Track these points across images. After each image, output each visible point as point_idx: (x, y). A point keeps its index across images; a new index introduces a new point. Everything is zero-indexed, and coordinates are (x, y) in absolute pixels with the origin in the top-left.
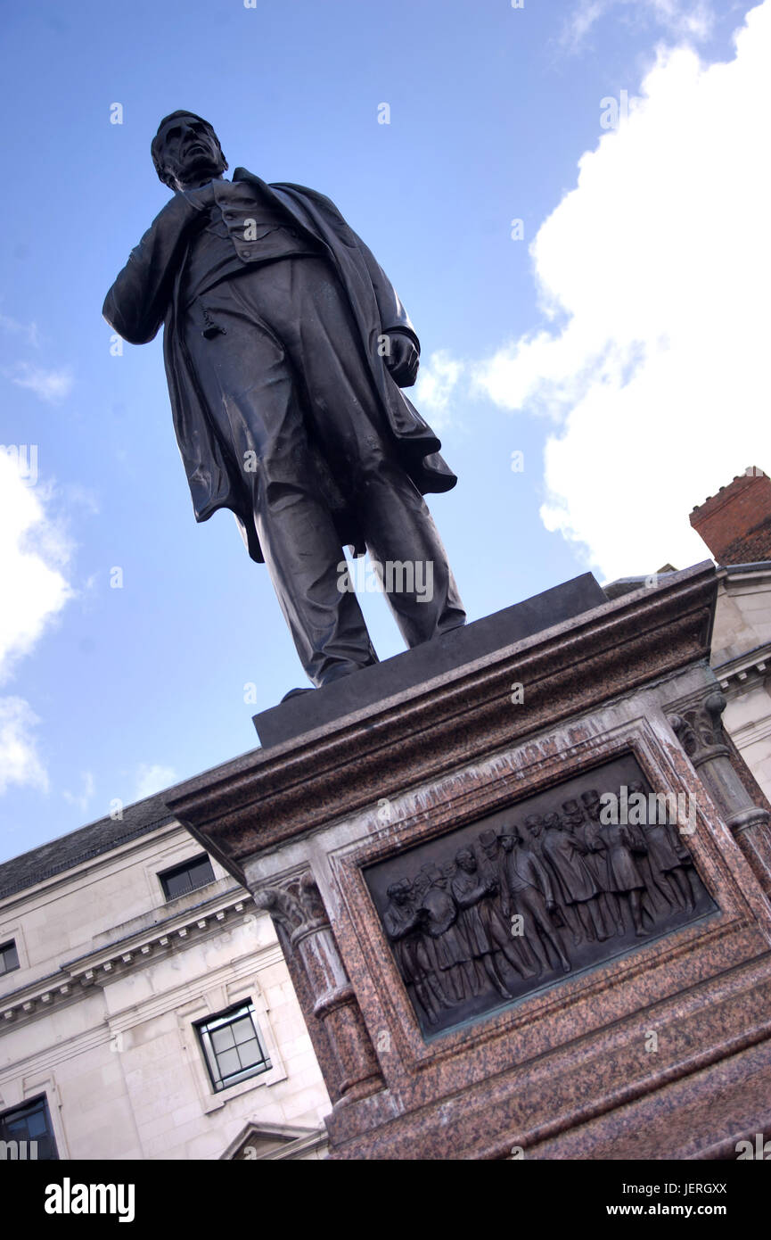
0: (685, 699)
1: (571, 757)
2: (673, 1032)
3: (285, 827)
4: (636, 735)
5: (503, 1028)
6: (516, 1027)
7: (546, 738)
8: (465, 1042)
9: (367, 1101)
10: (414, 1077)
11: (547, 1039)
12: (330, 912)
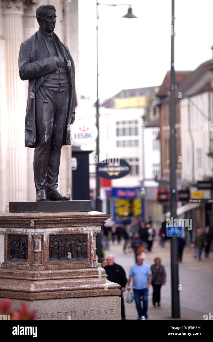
0: (96, 230)
1: (80, 232)
2: (78, 273)
3: (43, 226)
4: (88, 233)
6: (60, 264)
7: (78, 228)
9: (41, 266)
10: (47, 265)
12: (44, 240)
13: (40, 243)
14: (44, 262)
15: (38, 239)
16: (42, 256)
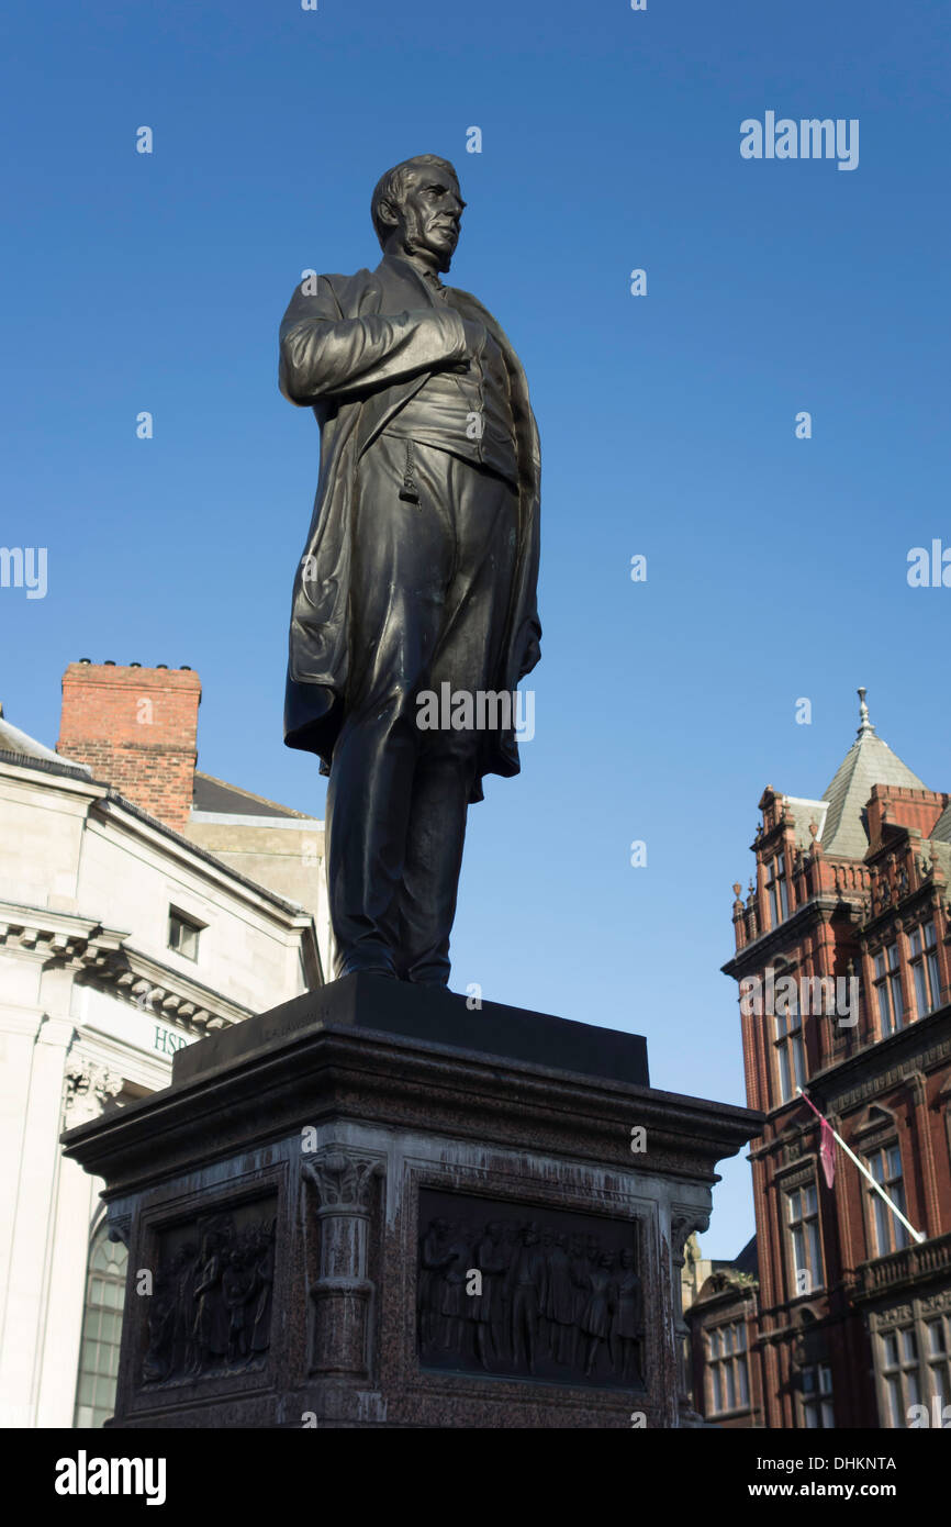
0: (686, 1206)
1: (599, 1198)
3: (382, 1110)
4: (647, 1212)
5: (475, 1393)
6: (485, 1398)
7: (588, 1168)
8: (447, 1388)
10: (401, 1394)
11: (503, 1421)
12: (389, 1211)
13: (358, 1230)
14: (384, 1368)
15: (348, 1198)
16: (371, 1326)
